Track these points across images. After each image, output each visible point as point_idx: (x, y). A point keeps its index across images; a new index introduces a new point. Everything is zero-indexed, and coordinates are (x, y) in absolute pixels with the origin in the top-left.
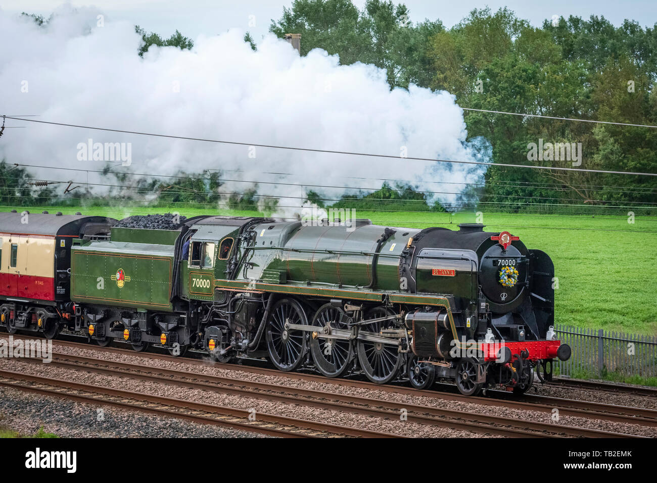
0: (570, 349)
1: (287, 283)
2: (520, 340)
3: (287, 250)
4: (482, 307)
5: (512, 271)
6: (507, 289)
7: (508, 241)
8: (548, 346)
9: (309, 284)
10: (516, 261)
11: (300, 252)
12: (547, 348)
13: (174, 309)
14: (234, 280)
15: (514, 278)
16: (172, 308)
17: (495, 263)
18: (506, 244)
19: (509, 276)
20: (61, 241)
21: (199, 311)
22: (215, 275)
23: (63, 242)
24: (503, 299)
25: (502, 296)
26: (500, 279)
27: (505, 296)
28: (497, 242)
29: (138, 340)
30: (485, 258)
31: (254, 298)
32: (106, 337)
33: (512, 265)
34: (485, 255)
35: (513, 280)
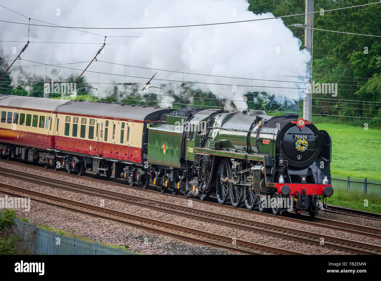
0: (333, 190)
1: (220, 149)
2: (302, 182)
3: (222, 129)
4: (280, 162)
5: (303, 142)
6: (300, 153)
7: (303, 124)
8: (322, 188)
9: (227, 150)
10: (308, 136)
11: (227, 130)
12: (322, 189)
13: (181, 167)
14: (203, 148)
15: (305, 146)
16: (180, 166)
17: (294, 137)
18: (301, 126)
19: (302, 145)
20: (148, 124)
21: (191, 168)
22: (195, 144)
23: (148, 125)
24: (299, 158)
25: (298, 157)
26: (295, 147)
27: (300, 157)
28: (295, 125)
29: (173, 187)
30: (288, 133)
31: (208, 159)
32: (163, 186)
33: (305, 139)
34: (287, 132)
35: (304, 147)
